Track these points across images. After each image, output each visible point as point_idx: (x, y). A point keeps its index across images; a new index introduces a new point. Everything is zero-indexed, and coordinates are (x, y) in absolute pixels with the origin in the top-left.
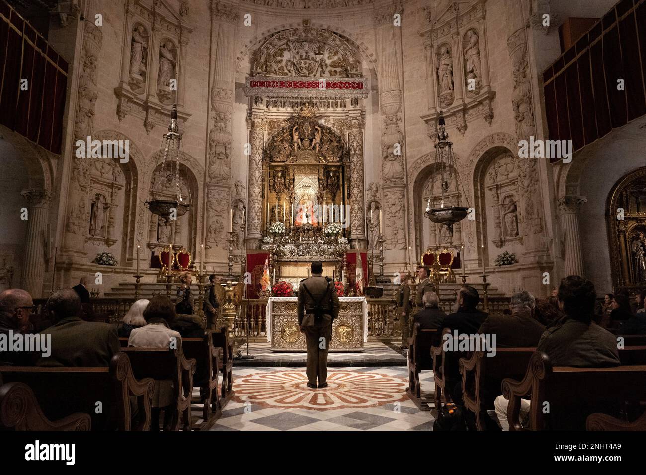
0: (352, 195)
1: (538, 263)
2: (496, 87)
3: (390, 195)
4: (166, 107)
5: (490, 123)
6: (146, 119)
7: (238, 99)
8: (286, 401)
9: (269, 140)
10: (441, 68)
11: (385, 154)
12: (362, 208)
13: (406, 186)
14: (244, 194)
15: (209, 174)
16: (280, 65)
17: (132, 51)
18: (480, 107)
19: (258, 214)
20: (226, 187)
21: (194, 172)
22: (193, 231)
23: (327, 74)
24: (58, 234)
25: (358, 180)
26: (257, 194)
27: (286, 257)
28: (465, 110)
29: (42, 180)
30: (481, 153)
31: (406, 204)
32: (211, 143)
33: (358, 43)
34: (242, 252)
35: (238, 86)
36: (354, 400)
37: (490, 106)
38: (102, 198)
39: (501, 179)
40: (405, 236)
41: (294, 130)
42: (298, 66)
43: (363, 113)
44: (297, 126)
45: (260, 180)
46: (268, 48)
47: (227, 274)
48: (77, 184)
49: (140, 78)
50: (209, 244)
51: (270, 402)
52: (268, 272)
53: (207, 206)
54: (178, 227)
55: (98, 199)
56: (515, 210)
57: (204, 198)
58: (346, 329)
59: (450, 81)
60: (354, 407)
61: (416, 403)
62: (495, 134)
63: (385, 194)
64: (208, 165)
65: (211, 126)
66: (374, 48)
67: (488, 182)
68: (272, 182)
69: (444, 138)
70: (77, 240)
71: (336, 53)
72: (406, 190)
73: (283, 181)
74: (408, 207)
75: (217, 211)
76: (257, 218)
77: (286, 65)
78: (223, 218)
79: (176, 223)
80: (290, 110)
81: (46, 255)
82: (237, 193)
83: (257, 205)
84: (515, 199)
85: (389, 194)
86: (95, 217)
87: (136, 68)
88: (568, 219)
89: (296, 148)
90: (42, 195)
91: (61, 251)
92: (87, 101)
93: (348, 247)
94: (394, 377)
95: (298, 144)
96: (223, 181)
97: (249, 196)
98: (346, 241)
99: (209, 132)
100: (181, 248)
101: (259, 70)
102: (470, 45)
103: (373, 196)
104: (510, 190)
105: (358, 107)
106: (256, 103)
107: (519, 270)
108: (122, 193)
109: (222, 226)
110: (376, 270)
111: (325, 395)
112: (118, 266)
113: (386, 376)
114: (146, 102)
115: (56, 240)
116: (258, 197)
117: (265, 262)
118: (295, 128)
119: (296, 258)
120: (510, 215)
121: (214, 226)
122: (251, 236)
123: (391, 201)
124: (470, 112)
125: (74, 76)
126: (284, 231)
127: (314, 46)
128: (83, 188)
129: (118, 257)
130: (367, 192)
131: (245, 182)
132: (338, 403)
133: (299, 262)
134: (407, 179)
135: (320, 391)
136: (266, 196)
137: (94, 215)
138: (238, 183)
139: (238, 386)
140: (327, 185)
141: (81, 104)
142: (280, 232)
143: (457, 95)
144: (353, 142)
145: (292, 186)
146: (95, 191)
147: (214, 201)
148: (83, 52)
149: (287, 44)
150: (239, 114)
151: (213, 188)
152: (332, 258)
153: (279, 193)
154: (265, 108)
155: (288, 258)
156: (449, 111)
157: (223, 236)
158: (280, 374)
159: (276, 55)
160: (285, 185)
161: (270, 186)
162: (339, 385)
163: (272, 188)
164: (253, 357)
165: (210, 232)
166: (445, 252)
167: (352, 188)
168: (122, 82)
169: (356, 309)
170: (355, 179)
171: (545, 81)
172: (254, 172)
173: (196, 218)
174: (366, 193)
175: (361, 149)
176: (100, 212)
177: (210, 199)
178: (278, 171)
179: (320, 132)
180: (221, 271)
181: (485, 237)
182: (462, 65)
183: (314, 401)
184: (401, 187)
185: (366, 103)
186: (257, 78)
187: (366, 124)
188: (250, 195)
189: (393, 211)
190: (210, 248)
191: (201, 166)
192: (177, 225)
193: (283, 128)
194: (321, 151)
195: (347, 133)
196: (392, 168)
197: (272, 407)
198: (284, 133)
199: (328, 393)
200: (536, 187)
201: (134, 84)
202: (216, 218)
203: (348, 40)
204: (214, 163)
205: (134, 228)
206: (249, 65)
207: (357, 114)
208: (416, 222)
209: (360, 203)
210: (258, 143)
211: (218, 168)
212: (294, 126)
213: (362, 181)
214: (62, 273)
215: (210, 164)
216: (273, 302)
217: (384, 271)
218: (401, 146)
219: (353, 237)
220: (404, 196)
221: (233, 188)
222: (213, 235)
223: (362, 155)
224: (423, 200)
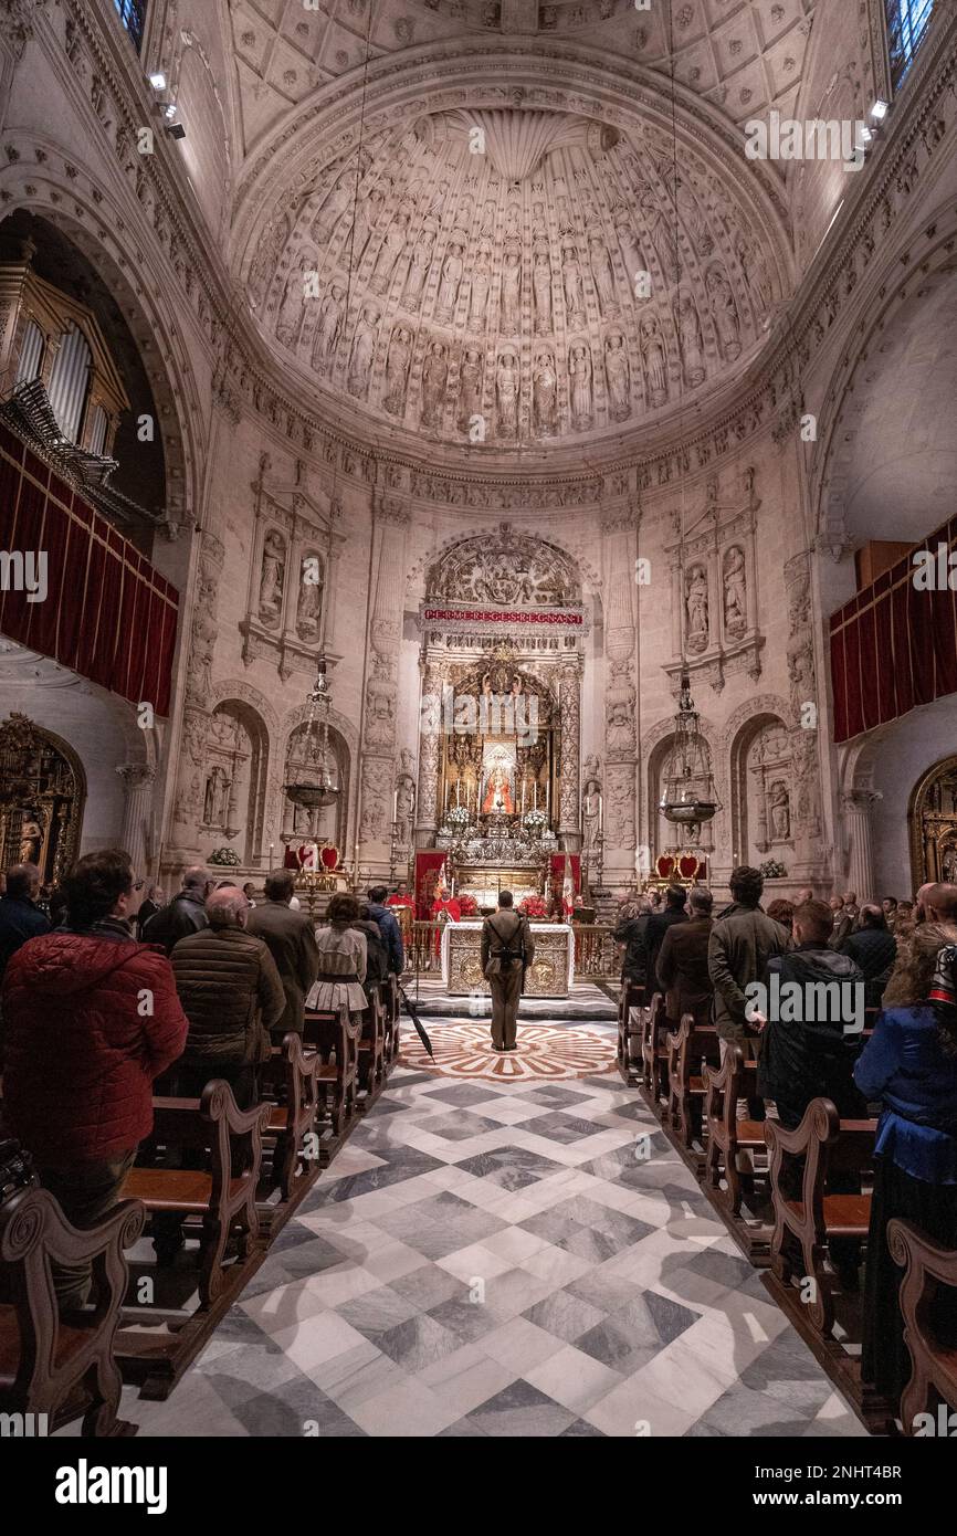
0: (562, 771)
1: (812, 879)
2: (767, 631)
3: (615, 774)
4: (307, 646)
5: (757, 680)
6: (282, 663)
7: (407, 634)
8: (465, 1068)
10: (692, 598)
11: (610, 717)
12: (576, 791)
13: (638, 762)
14: (413, 767)
15: (365, 739)
16: (467, 586)
17: (263, 569)
18: (744, 658)
19: (432, 795)
20: (388, 757)
21: (346, 736)
22: (343, 821)
23: (533, 601)
24: (164, 827)
25: (572, 751)
26: (431, 767)
27: (470, 860)
28: (722, 660)
29: (143, 754)
30: (743, 721)
31: (637, 787)
32: (368, 696)
33: (577, 557)
34: (408, 849)
35: (408, 615)
36: (547, 1069)
37: (757, 656)
38: (220, 772)
39: (769, 758)
40: (634, 831)
41: (484, 678)
42: (493, 588)
43: (581, 658)
44: (488, 674)
45: (435, 748)
46: (451, 563)
48: (189, 757)
49: (274, 606)
50: (364, 836)
51: (446, 1068)
52: (444, 880)
53: (362, 783)
55: (215, 774)
56: (786, 802)
57: (358, 771)
58: (546, 969)
59: (703, 618)
60: (548, 1079)
61: (624, 1076)
62: (763, 696)
63: (608, 772)
64: (364, 727)
65: (370, 673)
66: (599, 564)
67: (752, 762)
68: (452, 750)
69: (688, 707)
70: (188, 832)
71: (546, 571)
72: (637, 768)
73: (468, 749)
74: (640, 791)
75: (375, 791)
76: (430, 800)
77: (476, 586)
78: (384, 800)
80: (479, 650)
81: (148, 854)
82: (404, 766)
83: (430, 782)
84: (788, 787)
85: (614, 772)
86: (212, 799)
87: (268, 594)
88: (855, 822)
90: (144, 773)
91: (168, 847)
92: (202, 643)
93: (554, 845)
94: (602, 1037)
96: (384, 749)
98: (553, 836)
99: (367, 680)
100: (326, 840)
101: (438, 594)
102: (732, 570)
103: (591, 774)
104: (781, 774)
105: (574, 649)
106: (433, 640)
107: (788, 886)
108: (247, 765)
109: (382, 813)
110: (592, 876)
111: (513, 1061)
112: (242, 866)
113: (591, 1035)
114: (281, 641)
115: (161, 833)
116: (432, 771)
117: (440, 866)
118: (486, 676)
119: (482, 862)
120: (779, 809)
121: (371, 812)
122: (422, 826)
123: (615, 783)
124: (731, 662)
125: (186, 611)
126: (467, 820)
127: (516, 561)
128: (197, 762)
129: (241, 853)
130: (584, 768)
131: (415, 751)
132: (528, 1072)
133: (488, 867)
134: (640, 752)
135: (507, 1055)
136: (443, 770)
137: (209, 796)
138: (406, 752)
139: (405, 1044)
140: (529, 755)
141: (196, 648)
142: (462, 821)
143: (712, 639)
144: (566, 698)
145: (480, 756)
146: (212, 764)
147: (371, 776)
148: (199, 575)
149: (477, 557)
150: (408, 655)
151: (370, 759)
152: (532, 863)
153: (461, 765)
154: (445, 647)
155: (472, 863)
156: (700, 660)
157: (384, 826)
158: (457, 1029)
159: (461, 572)
160: (470, 754)
161: (449, 756)
162: (534, 1048)
163: (452, 758)
164: (424, 1003)
165: (366, 819)
166: (688, 856)
167: (563, 761)
168: (249, 614)
169: (559, 943)
170: (568, 750)
171: (832, 629)
172: (428, 737)
173: (347, 806)
174: (582, 769)
175: (578, 708)
176: (218, 793)
177: (366, 774)
179: (520, 682)
181: (744, 838)
182: (721, 596)
183: (499, 1068)
184: (631, 763)
185: (587, 644)
186: (434, 606)
187: (586, 673)
188: (421, 769)
189: (620, 796)
190: (366, 841)
191: (355, 728)
193: (469, 676)
195: (557, 684)
196: (619, 736)
197: (449, 1076)
198: (470, 683)
199: (517, 1058)
200: (814, 774)
201: (266, 616)
202: (373, 801)
203: (563, 553)
204: (373, 724)
205: (263, 814)
206: (424, 586)
207: (573, 658)
208: (649, 817)
209: (574, 784)
211: (378, 732)
212: (485, 673)
213: (578, 752)
214: (169, 877)
215: (367, 725)
216: (451, 931)
217: (603, 880)
218: (633, 707)
219: (562, 830)
220: (634, 775)
221: (398, 758)
222: (369, 824)
223: (578, 716)
224: (661, 782)
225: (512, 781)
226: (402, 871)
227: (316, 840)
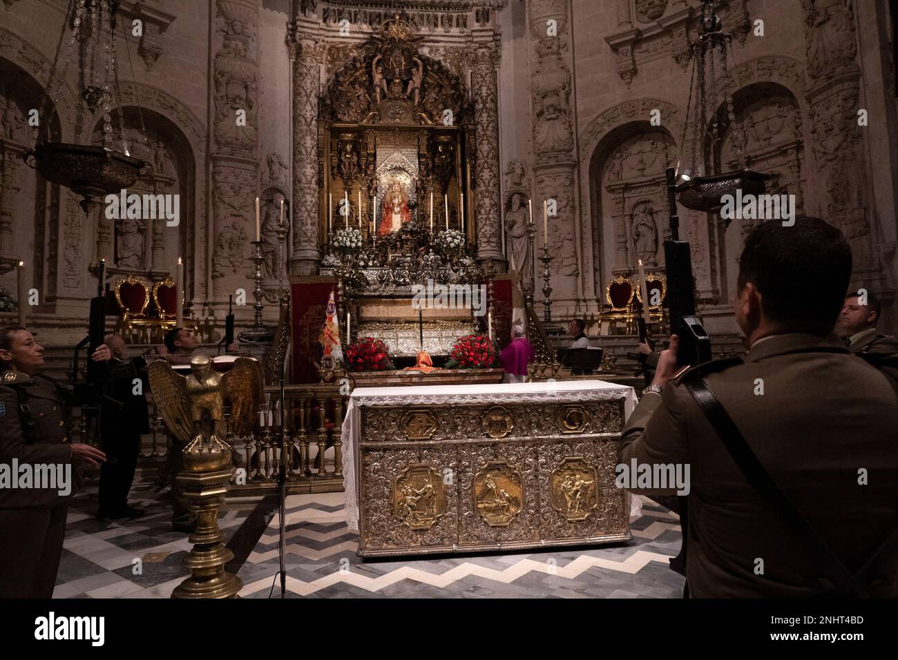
0: (479, 181)
3: (547, 181)
7: (269, 3)
9: (328, 80)
11: (538, 108)
12: (497, 205)
13: (576, 165)
14: (285, 179)
15: (215, 136)
19: (312, 215)
20: (249, 163)
21: (187, 132)
22: (188, 245)
25: (491, 155)
26: (309, 178)
27: (372, 288)
28: (691, 23)
31: (577, 197)
32: (217, 79)
34: (282, 283)
37: (745, 8)
39: (755, 147)
40: (575, 252)
41: (374, 63)
43: (497, 37)
44: (379, 57)
45: (313, 153)
47: (253, 323)
50: (218, 268)
52: (335, 320)
53: (214, 196)
54: (158, 237)
57: (207, 182)
62: (753, 61)
63: (539, 179)
64: (212, 119)
65: (217, 47)
68: (335, 161)
72: (576, 172)
73: (355, 159)
74: (580, 201)
75: (233, 207)
76: (309, 221)
78: (246, 220)
79: (154, 230)
80: (366, 27)
82: (273, 177)
83: (309, 198)
85: (546, 179)
89: (378, 96)
95: (382, 90)
96: (243, 152)
97: (294, 181)
98: (472, 262)
99: (213, 56)
100: (166, 276)
103: (515, 184)
104: (775, 166)
105: (489, 26)
106: (304, 10)
109: (243, 236)
116: (310, 183)
117: (328, 298)
118: (376, 59)
119: (391, 289)
121: (228, 236)
122: (300, 255)
123: (549, 191)
126: (360, 244)
130: (505, 178)
131: (287, 158)
133: (399, 297)
134: (578, 152)
136: (325, 183)
138: (274, 158)
140: (434, 167)
142: (353, 245)
144: (480, 88)
145: (371, 167)
147: (226, 188)
150: (271, 29)
151: (223, 163)
154: (320, 21)
155: (375, 290)
156: (656, 27)
160: (359, 166)
161: (333, 168)
163: (335, 171)
165: (222, 247)
166: (650, 279)
167: (479, 169)
169: (606, 420)
170: (485, 154)
172: (303, 137)
173: (193, 220)
174: (503, 178)
175: (495, 101)
177: (218, 185)
178: (347, 142)
179: (421, 69)
180: (245, 318)
184: (567, 165)
185: (503, 19)
187: (503, 57)
188: (296, 180)
190: (222, 275)
191: (200, 122)
192: (155, 233)
193: (355, 60)
194: (424, 105)
195: (468, 71)
196: (552, 133)
198: (357, 70)
202: (232, 219)
204: (225, 116)
205: (57, 236)
207: (487, 37)
208: (593, 229)
209: (494, 197)
210: (309, 85)
211: (233, 126)
212: (375, 56)
213: (497, 157)
215: (217, 117)
216: (363, 409)
217: (552, 314)
218: (568, 94)
219: (482, 255)
220: (572, 181)
221: (264, 165)
222: (226, 252)
223: (496, 112)
224: (604, 190)
225: (412, 197)
226: (273, 314)
227: (151, 277)
